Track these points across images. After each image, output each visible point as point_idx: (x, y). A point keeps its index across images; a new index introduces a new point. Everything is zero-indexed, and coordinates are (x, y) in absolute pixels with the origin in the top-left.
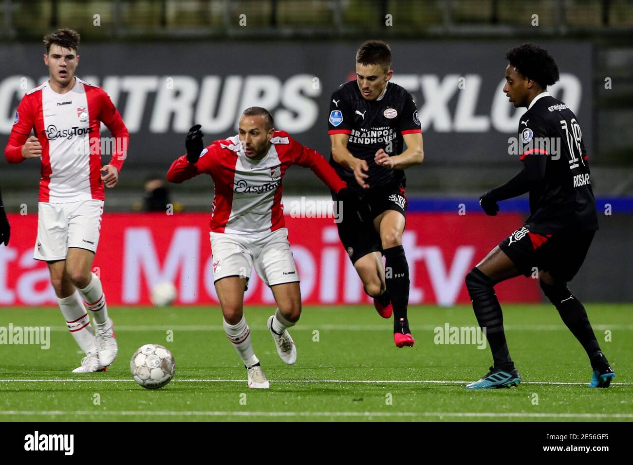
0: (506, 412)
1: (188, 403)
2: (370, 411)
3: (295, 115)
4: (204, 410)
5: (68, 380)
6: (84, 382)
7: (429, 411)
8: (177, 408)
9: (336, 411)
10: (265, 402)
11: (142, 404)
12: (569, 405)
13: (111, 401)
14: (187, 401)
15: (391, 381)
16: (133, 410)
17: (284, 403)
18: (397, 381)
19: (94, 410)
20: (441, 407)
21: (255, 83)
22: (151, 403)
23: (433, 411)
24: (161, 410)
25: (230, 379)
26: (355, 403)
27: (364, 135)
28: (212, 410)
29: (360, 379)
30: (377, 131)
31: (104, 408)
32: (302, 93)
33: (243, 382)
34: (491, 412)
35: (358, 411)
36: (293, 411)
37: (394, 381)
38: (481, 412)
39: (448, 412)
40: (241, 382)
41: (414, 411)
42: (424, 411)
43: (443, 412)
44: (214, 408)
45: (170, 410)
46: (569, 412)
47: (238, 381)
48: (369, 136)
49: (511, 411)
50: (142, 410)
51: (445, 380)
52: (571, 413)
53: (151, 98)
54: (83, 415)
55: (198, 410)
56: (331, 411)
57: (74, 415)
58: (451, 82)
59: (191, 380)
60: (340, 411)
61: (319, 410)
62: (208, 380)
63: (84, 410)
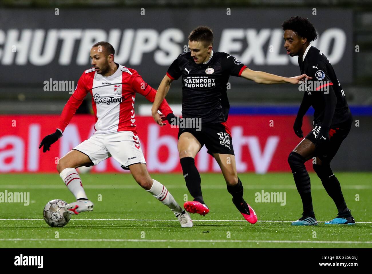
0: (298, 240)
1: (100, 233)
2: (213, 239)
3: (167, 54)
4: (110, 238)
5: (25, 219)
6: (36, 220)
7: (250, 240)
8: (93, 237)
9: (192, 239)
10: (148, 233)
11: (71, 234)
12: (338, 235)
13: (52, 232)
14: (99, 232)
15: (227, 221)
16: (65, 238)
17: (160, 234)
18: (230, 221)
19: (41, 238)
20: (257, 237)
21: (142, 34)
22: (77, 234)
23: (253, 240)
24: (83, 238)
25: (126, 219)
26: (204, 234)
27: (190, 81)
28: (114, 238)
29: (207, 219)
30: (199, 79)
31: (48, 237)
32: (172, 40)
33: (135, 221)
34: (289, 240)
35: (206, 239)
36: (165, 239)
37: (228, 221)
38: (283, 240)
39: (262, 239)
40: (133, 221)
41: (240, 240)
42: (247, 239)
43: (259, 240)
44: (116, 237)
45: (89, 238)
46: (337, 240)
47: (131, 220)
48: (194, 82)
49: (301, 239)
50: (71, 238)
51: (260, 220)
52: (339, 241)
53: (77, 43)
54: (34, 241)
55: (106, 238)
56: (189, 239)
57: (29, 241)
58: (265, 34)
59: (102, 219)
60: (195, 239)
61: (181, 239)
62: (112, 220)
63: (35, 238)
